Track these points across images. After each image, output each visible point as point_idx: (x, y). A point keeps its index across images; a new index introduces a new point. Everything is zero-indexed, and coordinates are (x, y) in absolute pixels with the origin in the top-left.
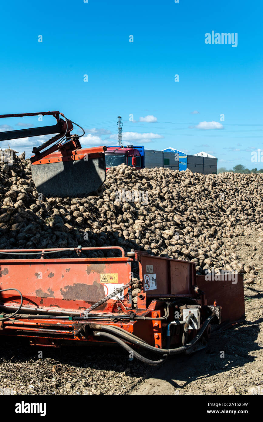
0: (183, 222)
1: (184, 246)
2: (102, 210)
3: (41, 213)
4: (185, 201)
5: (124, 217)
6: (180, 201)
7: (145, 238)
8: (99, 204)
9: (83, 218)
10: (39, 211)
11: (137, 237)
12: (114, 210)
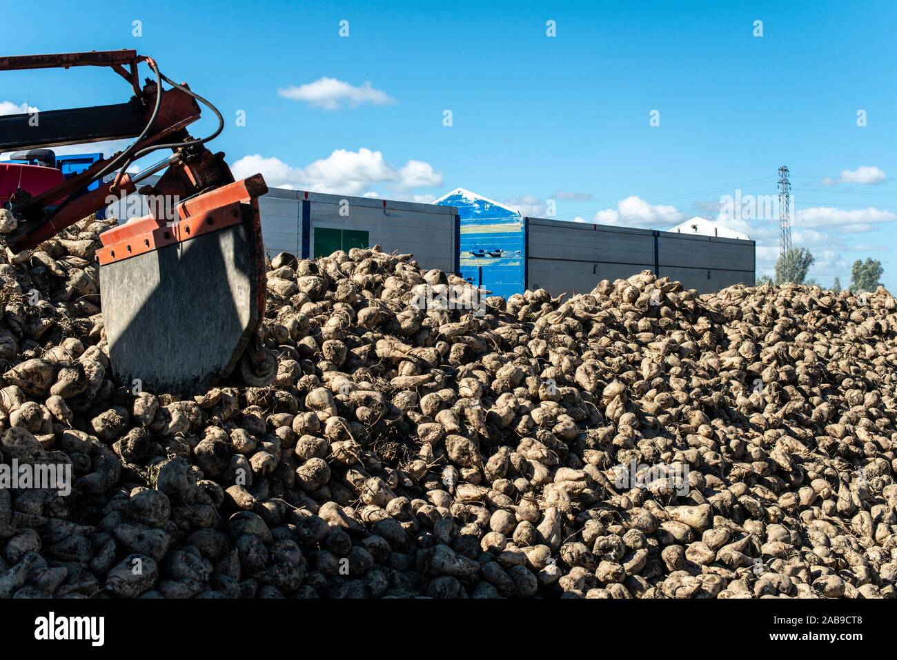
0: (802, 461)
1: (740, 570)
2: (427, 431)
3: (130, 444)
4: (840, 388)
5: (515, 458)
6: (816, 390)
7: (579, 538)
8: (426, 406)
9: (327, 461)
10: (126, 438)
11: (545, 535)
12: (481, 431)
